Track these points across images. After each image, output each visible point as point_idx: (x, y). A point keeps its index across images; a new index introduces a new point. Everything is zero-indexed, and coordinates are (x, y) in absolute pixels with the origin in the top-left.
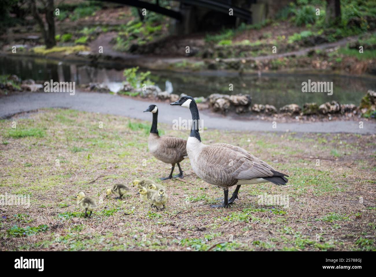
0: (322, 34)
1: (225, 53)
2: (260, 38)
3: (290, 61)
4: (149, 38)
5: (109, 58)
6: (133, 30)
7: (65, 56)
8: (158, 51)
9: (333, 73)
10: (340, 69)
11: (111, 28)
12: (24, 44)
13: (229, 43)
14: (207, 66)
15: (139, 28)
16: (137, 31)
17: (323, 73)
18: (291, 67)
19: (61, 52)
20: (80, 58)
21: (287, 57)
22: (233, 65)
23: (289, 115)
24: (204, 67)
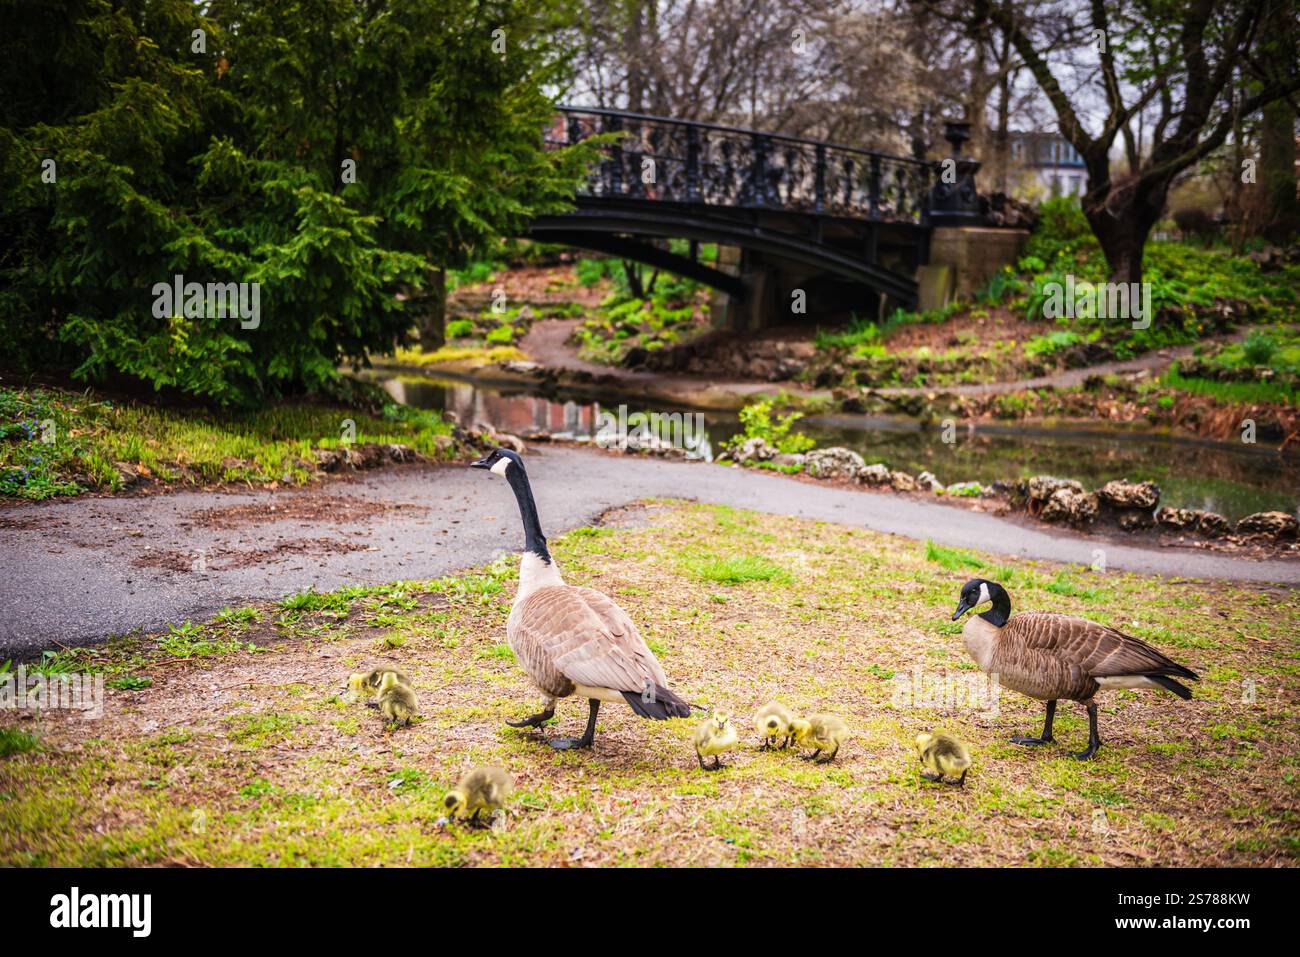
0: (1101, 340)
1: (873, 374)
2: (954, 343)
3: (1043, 399)
4: (665, 335)
5: (584, 377)
6: (624, 316)
8: (696, 365)
9: (1153, 431)
10: (1170, 422)
11: (548, 311)
13: (879, 353)
14: (839, 403)
15: (636, 312)
16: (632, 318)
17: (1131, 430)
18: (1046, 413)
20: (513, 376)
21: (1035, 390)
22: (904, 403)
24: (832, 406)
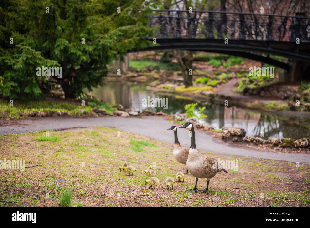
4: (260, 83)
5: (222, 97)
7: (194, 94)
8: (263, 93)
12: (174, 84)
14: (289, 107)
19: (194, 91)
23: (270, 146)
24: (287, 108)
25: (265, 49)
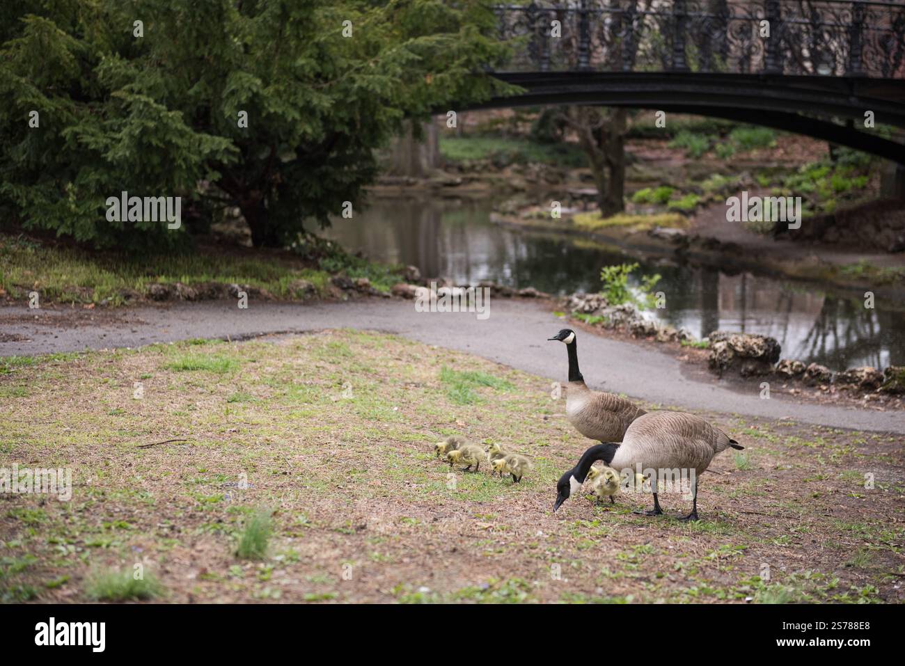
4: (829, 203)
12: (571, 205)
19: (628, 225)
20: (657, 242)
23: (852, 388)
25: (841, 101)
